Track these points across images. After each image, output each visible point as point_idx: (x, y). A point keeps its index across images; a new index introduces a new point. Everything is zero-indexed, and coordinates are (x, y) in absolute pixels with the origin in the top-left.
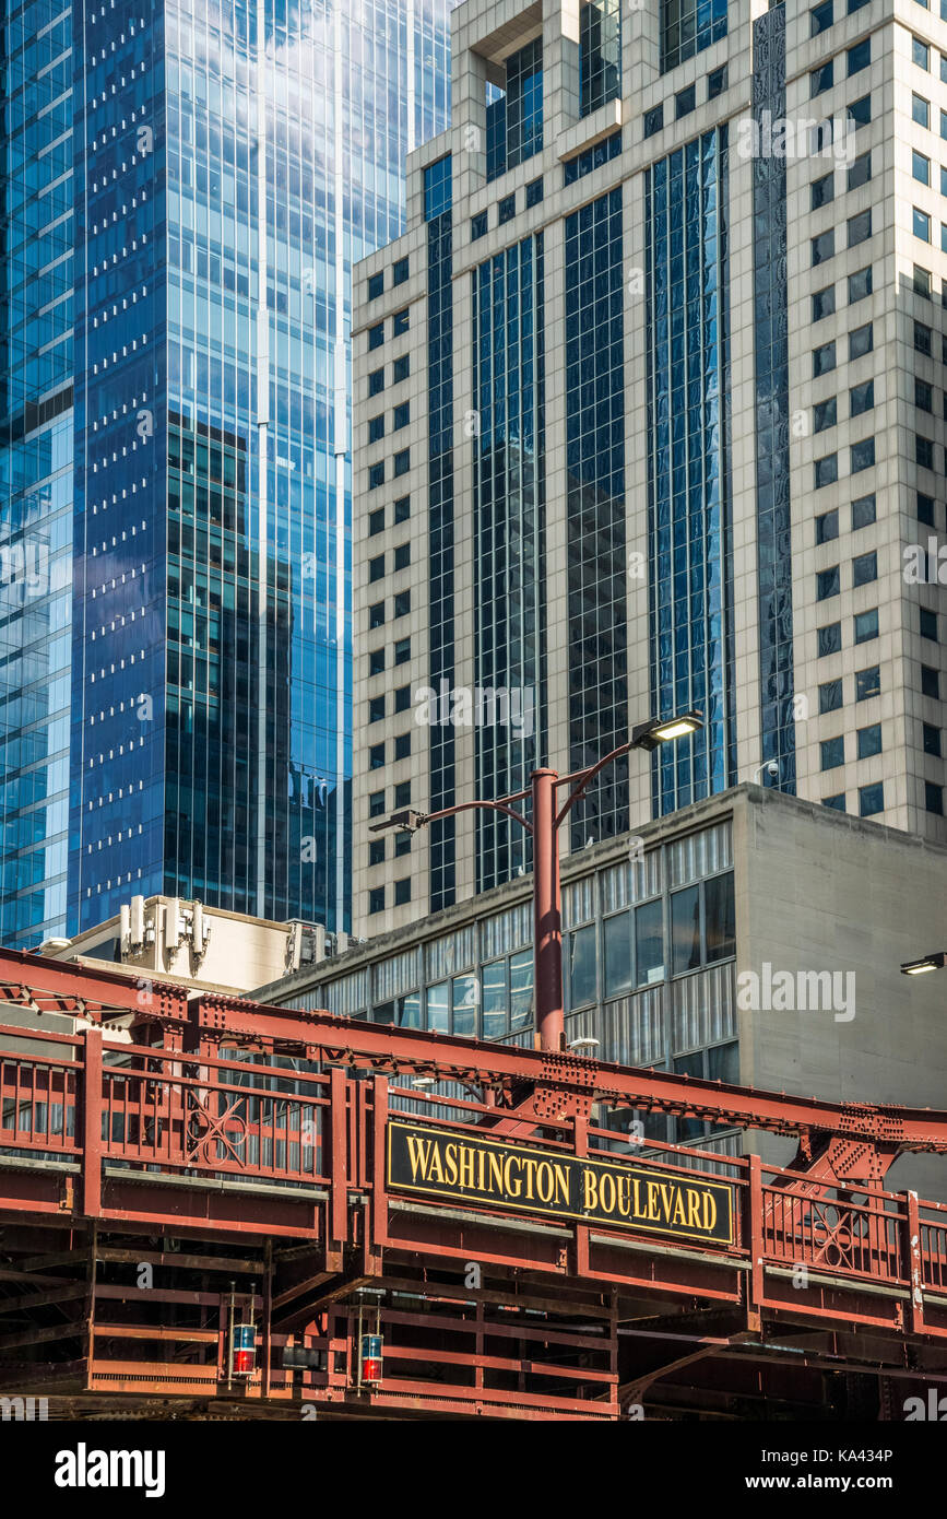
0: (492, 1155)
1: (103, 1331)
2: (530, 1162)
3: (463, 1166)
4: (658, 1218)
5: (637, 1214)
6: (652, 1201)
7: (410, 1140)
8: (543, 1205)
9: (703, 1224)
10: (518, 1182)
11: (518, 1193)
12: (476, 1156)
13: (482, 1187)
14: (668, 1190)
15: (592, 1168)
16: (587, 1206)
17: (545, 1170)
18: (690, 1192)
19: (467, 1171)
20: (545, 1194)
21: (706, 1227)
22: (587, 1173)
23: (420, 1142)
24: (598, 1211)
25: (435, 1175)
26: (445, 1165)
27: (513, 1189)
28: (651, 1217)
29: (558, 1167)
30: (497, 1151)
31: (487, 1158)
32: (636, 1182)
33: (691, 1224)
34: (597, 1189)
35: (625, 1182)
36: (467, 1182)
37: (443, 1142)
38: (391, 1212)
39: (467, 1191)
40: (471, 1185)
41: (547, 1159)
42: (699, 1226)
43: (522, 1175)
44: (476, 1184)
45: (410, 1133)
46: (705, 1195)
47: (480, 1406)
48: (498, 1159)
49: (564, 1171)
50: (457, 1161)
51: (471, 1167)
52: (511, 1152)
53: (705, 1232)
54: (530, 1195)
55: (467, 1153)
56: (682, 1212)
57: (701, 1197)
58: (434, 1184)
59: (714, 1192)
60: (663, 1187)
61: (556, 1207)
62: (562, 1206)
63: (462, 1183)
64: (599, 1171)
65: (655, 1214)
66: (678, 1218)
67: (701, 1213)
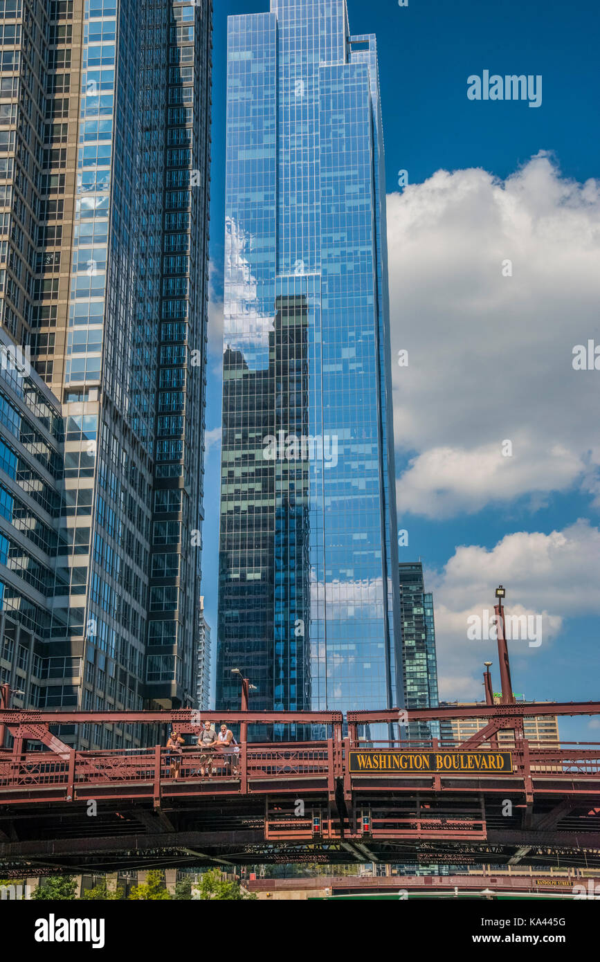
0: (394, 757)
2: (411, 757)
3: (381, 761)
4: (473, 767)
5: (462, 767)
6: (470, 762)
7: (358, 756)
8: (417, 769)
9: (496, 766)
10: (406, 764)
11: (406, 767)
12: (387, 758)
13: (390, 767)
14: (478, 757)
15: (439, 754)
16: (438, 767)
17: (418, 758)
18: (489, 757)
19: (383, 763)
20: (418, 765)
21: (499, 767)
22: (437, 757)
23: (362, 756)
24: (444, 768)
25: (369, 766)
26: (373, 762)
27: (404, 765)
28: (469, 767)
29: (424, 757)
30: (396, 755)
31: (392, 758)
32: (462, 757)
33: (490, 767)
34: (443, 761)
35: (456, 758)
36: (383, 766)
37: (372, 755)
38: (352, 780)
39: (383, 769)
40: (385, 767)
41: (419, 754)
42: (495, 767)
43: (408, 761)
44: (387, 766)
45: (358, 754)
46: (498, 757)
48: (397, 757)
49: (426, 757)
50: (378, 761)
51: (385, 762)
52: (402, 754)
53: (499, 770)
54: (411, 767)
55: (383, 757)
56: (485, 764)
57: (496, 758)
58: (369, 769)
59: (502, 755)
60: (475, 757)
61: (423, 769)
62: (426, 769)
63: (381, 767)
64: (443, 755)
65: (471, 766)
66: (484, 766)
67: (495, 763)
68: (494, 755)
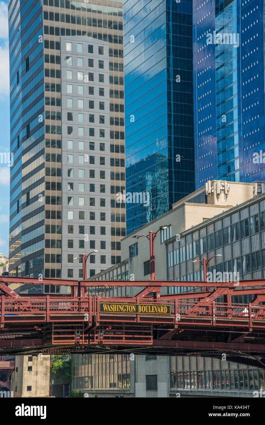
1: (55, 336)
2: (127, 306)
3: (114, 308)
4: (154, 312)
6: (153, 309)
7: (104, 305)
9: (164, 312)
10: (125, 309)
11: (125, 311)
12: (117, 306)
13: (118, 311)
14: (156, 307)
15: (140, 305)
16: (139, 311)
17: (131, 307)
19: (115, 309)
20: (131, 310)
21: (165, 312)
22: (139, 306)
23: (106, 305)
24: (142, 312)
25: (108, 310)
26: (110, 308)
27: (124, 310)
28: (153, 312)
29: (133, 306)
30: (121, 305)
31: (119, 306)
32: (150, 307)
33: (161, 312)
34: (141, 309)
35: (147, 307)
36: (115, 310)
37: (110, 305)
38: (100, 316)
39: (115, 312)
41: (131, 305)
42: (163, 312)
43: (126, 308)
44: (117, 310)
45: (104, 304)
46: (165, 307)
47: (124, 343)
48: (121, 306)
49: (134, 307)
50: (113, 307)
51: (116, 308)
52: (124, 305)
53: (165, 313)
54: (127, 311)
55: (115, 306)
56: (159, 310)
57: (164, 308)
58: (108, 311)
60: (155, 307)
61: (133, 312)
62: (134, 312)
63: (114, 311)
64: (142, 306)
65: (154, 311)
66: (159, 311)
67: (164, 310)
68: (163, 306)
